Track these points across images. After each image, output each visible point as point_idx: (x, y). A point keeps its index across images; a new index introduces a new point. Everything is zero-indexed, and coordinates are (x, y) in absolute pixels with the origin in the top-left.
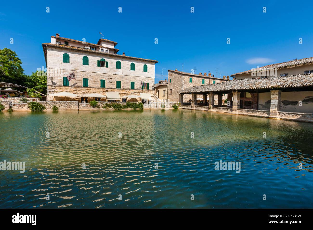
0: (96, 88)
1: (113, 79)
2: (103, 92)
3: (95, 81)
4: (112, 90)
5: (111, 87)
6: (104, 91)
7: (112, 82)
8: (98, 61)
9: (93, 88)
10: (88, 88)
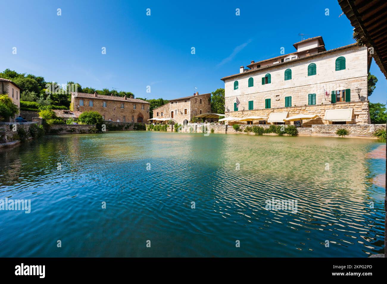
0: (261, 110)
1: (280, 96)
2: (268, 114)
3: (260, 102)
4: (279, 110)
5: (278, 106)
6: (269, 112)
7: (279, 100)
8: (263, 79)
9: (258, 110)
10: (253, 111)
